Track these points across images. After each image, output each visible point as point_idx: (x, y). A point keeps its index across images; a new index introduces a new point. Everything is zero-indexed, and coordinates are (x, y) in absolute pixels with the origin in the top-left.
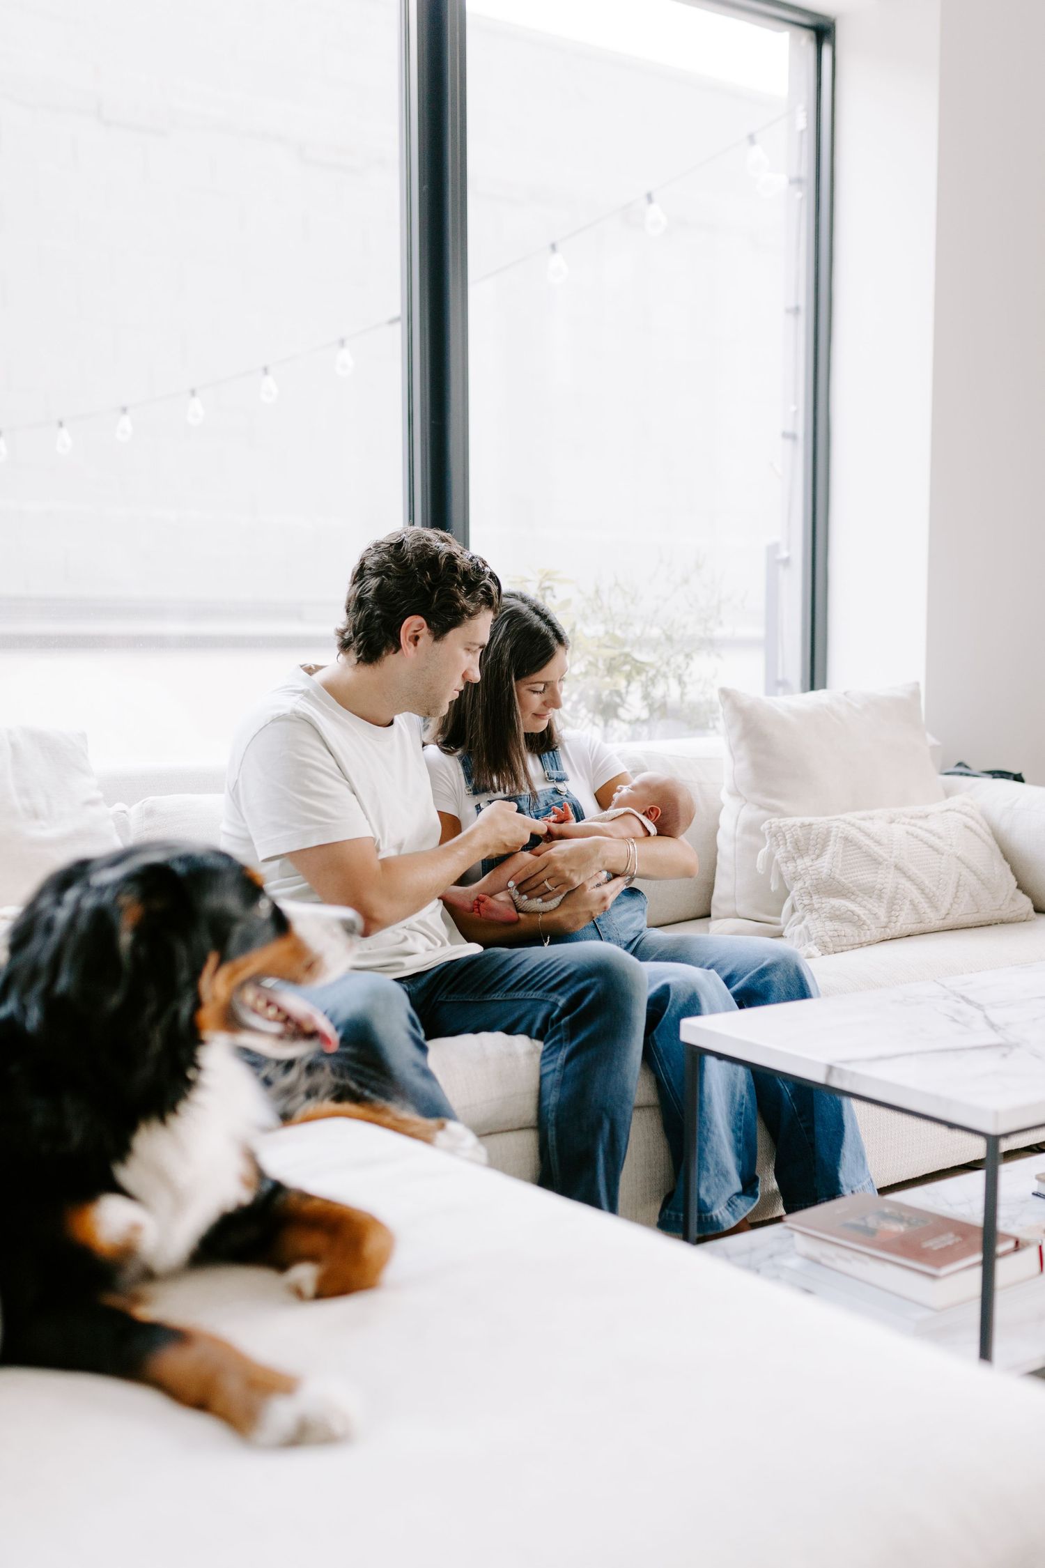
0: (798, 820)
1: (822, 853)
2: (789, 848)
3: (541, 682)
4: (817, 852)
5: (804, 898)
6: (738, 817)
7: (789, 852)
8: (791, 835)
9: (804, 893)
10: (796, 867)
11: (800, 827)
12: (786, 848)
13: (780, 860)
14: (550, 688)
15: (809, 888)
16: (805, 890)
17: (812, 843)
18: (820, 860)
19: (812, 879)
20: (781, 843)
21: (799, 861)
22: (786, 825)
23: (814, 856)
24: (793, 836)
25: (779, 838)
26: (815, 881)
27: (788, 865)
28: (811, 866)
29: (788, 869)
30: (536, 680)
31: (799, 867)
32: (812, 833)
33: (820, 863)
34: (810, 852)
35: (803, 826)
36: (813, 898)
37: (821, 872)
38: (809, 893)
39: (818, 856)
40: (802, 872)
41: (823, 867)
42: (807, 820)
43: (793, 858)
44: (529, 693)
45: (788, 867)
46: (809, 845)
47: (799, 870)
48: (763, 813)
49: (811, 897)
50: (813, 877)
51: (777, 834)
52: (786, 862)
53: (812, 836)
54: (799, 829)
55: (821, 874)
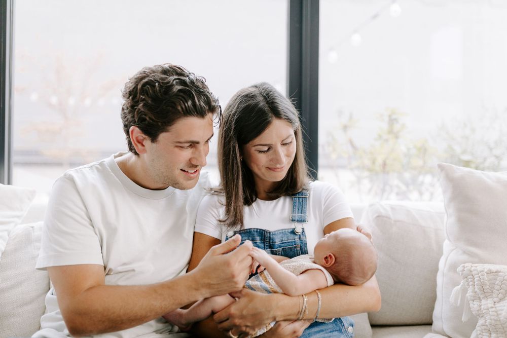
0: (487, 267)
1: (504, 297)
2: (476, 290)
3: (265, 145)
4: (500, 296)
5: (484, 334)
6: (447, 258)
7: (475, 292)
8: (478, 278)
9: (485, 329)
10: (481, 306)
11: (487, 273)
12: (474, 289)
13: (469, 297)
14: (273, 150)
15: (489, 326)
16: (485, 327)
17: (497, 287)
18: (501, 304)
19: (491, 319)
20: (471, 283)
21: (483, 302)
22: (475, 270)
23: (496, 299)
24: (479, 280)
25: (469, 280)
26: (493, 321)
27: (474, 303)
28: (492, 308)
29: (474, 306)
30: (257, 143)
31: (482, 307)
32: (498, 279)
33: (500, 306)
34: (494, 295)
35: (490, 272)
36: (492, 335)
37: (500, 314)
38: (489, 330)
39: (501, 300)
40: (484, 311)
41: (502, 310)
42: (494, 268)
43: (479, 298)
44: (257, 153)
45: (474, 305)
46: (494, 289)
47: (482, 309)
48: (465, 257)
49: (491, 334)
50: (492, 317)
51: (469, 276)
52: (473, 301)
53: (497, 282)
54: (486, 274)
55: (500, 316)
